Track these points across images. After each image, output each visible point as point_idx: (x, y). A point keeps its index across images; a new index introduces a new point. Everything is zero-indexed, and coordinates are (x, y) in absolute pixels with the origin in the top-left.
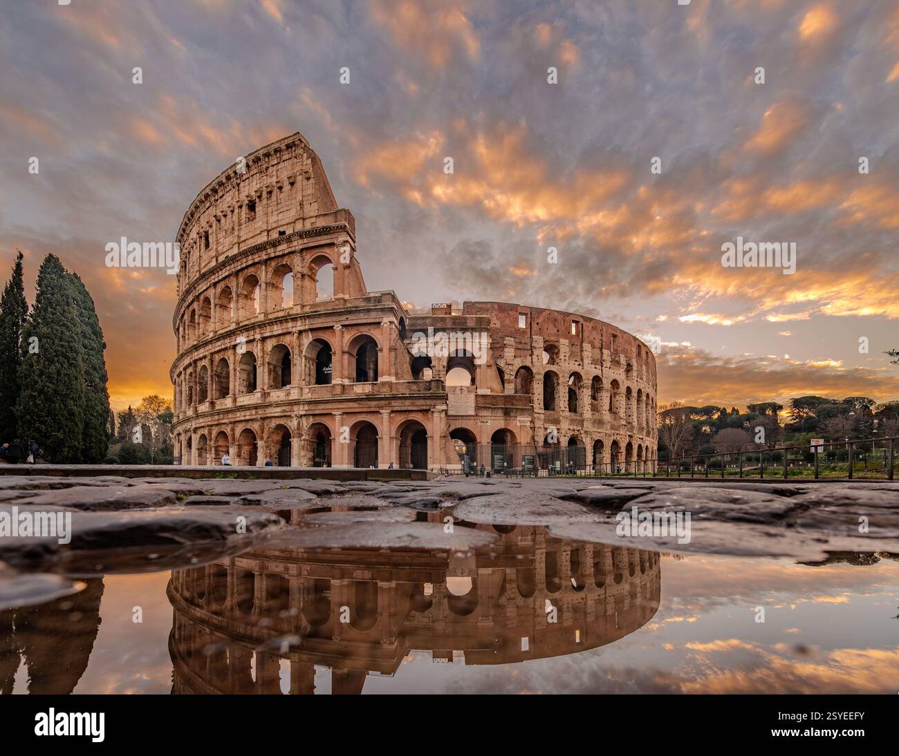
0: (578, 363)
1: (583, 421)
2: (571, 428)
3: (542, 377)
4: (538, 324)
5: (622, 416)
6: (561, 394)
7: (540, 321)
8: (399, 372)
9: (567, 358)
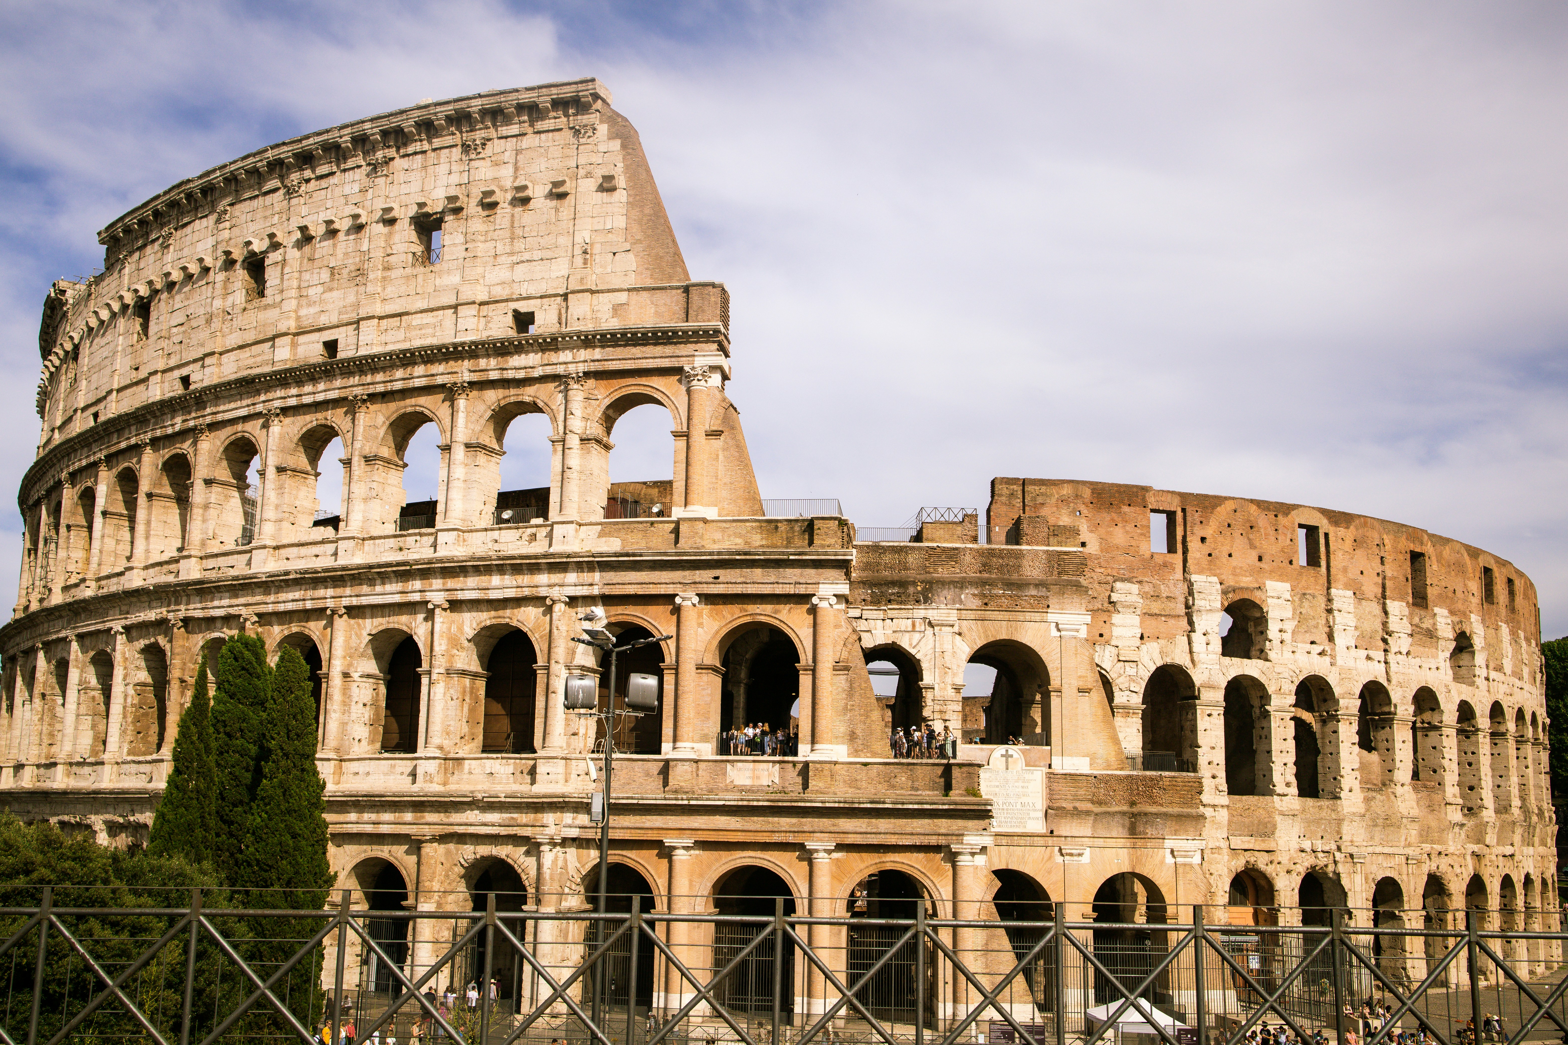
0: (1319, 649)
1: (1340, 821)
2: (1307, 845)
3: (1219, 696)
4: (1203, 539)
5: (1450, 799)
6: (1276, 744)
7: (1209, 532)
8: (859, 732)
9: (1287, 637)
